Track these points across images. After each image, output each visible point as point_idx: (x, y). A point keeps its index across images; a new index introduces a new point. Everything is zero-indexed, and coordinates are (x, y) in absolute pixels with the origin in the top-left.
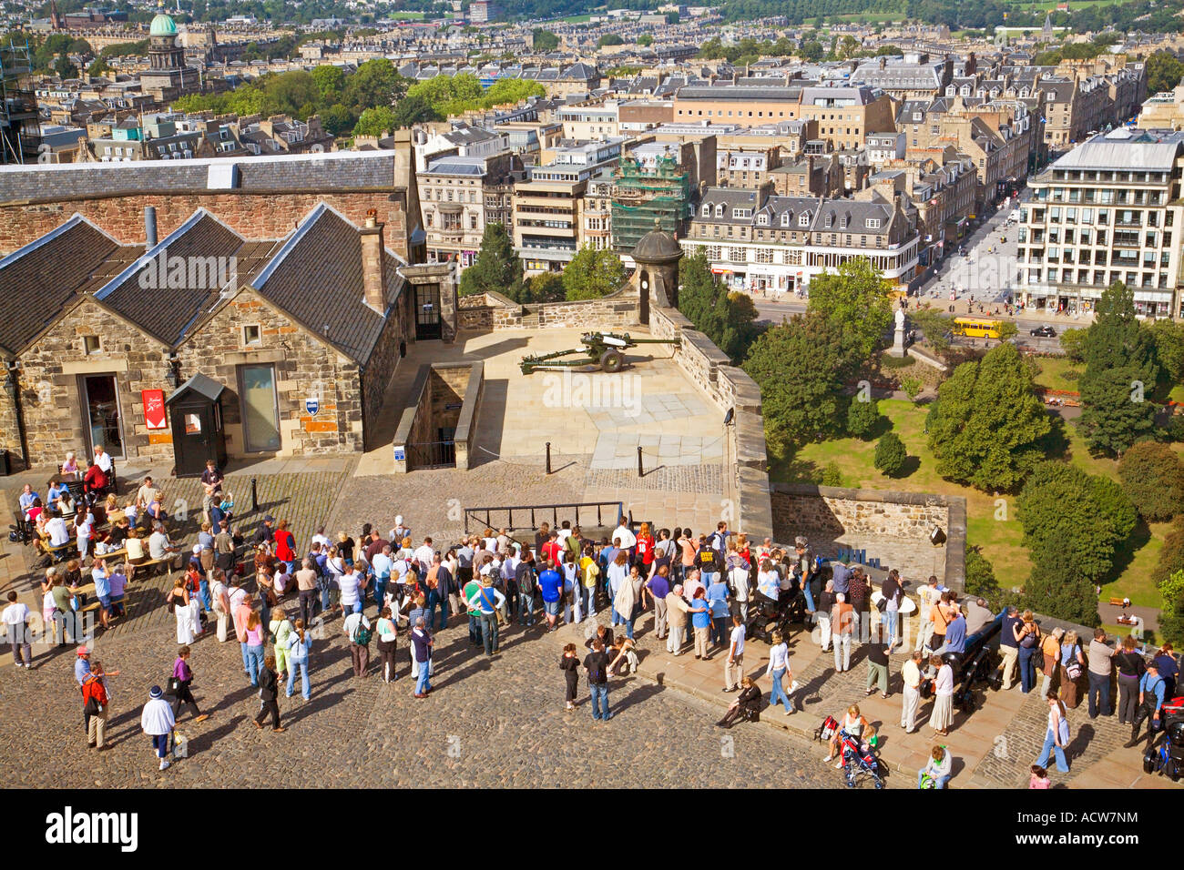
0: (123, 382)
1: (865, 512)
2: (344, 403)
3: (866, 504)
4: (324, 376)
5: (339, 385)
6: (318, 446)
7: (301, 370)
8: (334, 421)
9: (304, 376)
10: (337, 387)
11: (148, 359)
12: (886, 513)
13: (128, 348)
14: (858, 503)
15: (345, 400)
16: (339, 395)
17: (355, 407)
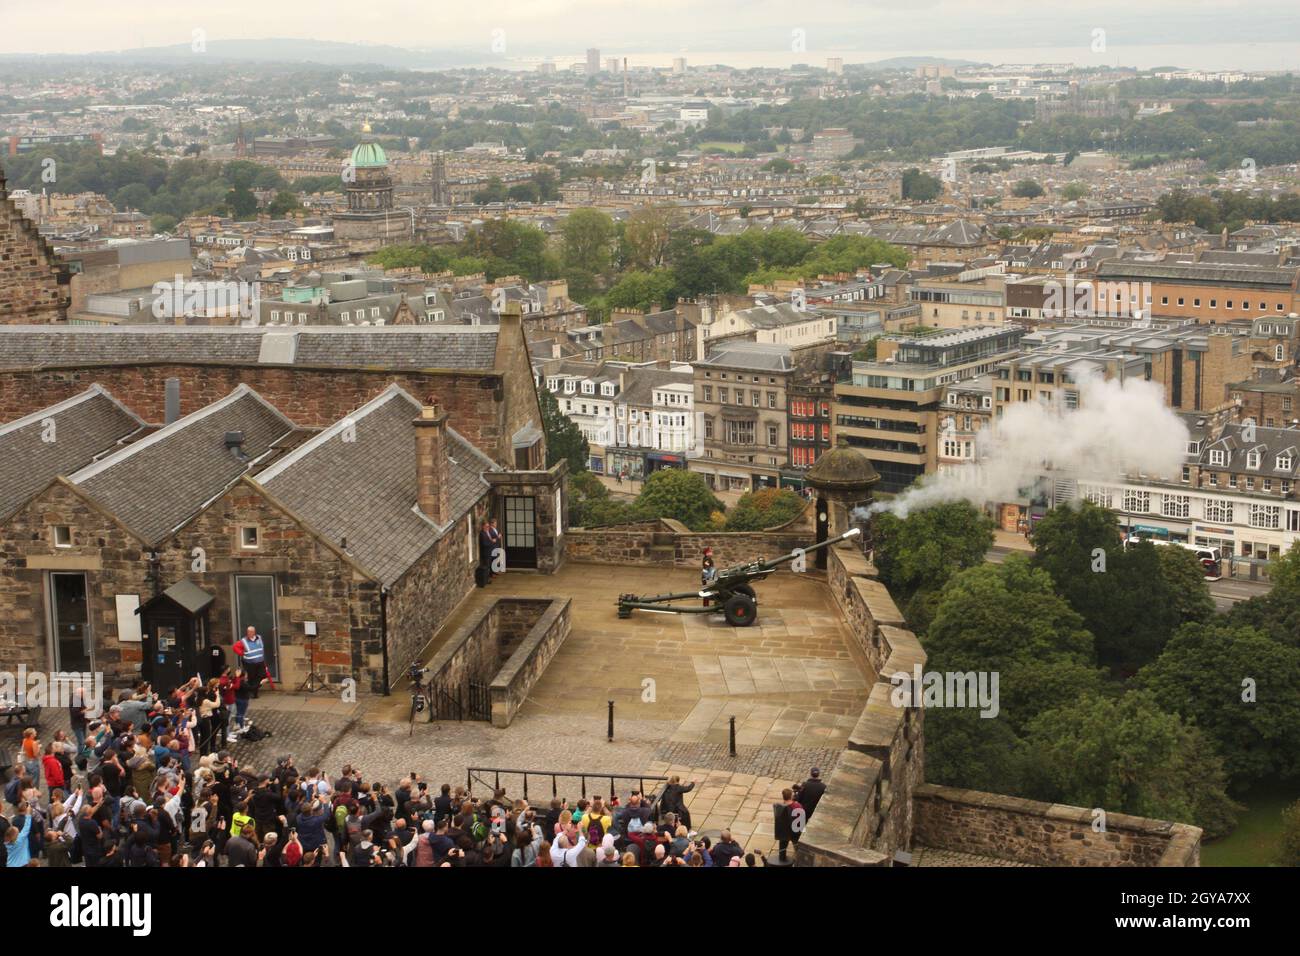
0: (94, 583)
1: (1054, 835)
2: (358, 631)
3: (1057, 825)
4: (336, 595)
5: (354, 607)
6: (326, 681)
7: (308, 585)
8: (347, 651)
9: (312, 593)
10: (352, 610)
11: (125, 558)
12: (1087, 839)
13: (101, 542)
14: (1046, 822)
15: (361, 627)
16: (354, 622)
17: (373, 636)
